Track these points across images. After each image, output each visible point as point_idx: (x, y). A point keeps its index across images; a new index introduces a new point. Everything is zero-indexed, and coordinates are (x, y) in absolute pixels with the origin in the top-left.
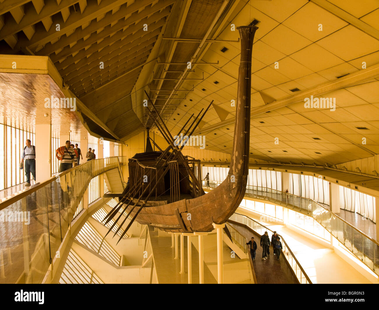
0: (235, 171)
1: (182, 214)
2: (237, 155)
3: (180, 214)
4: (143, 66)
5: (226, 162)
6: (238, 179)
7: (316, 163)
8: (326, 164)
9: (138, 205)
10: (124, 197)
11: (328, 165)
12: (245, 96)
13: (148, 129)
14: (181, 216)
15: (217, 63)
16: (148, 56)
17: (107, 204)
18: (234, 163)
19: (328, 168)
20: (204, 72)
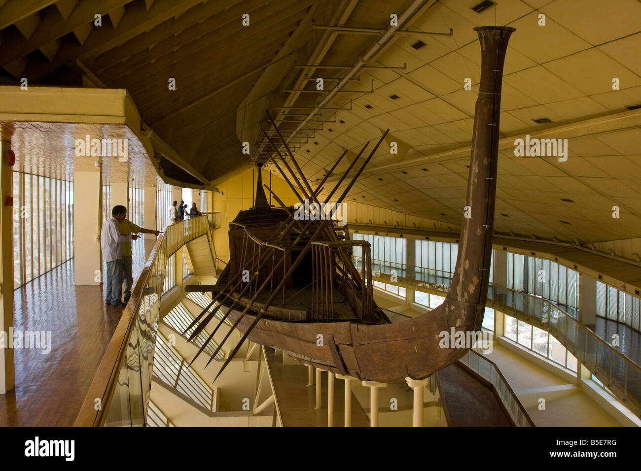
0: (463, 296)
1: (340, 347)
2: (467, 267)
3: (337, 346)
4: (266, 67)
5: (396, 227)
6: (468, 312)
7: (558, 237)
8: (576, 241)
9: (250, 312)
10: (221, 292)
11: (579, 242)
12: (488, 158)
13: (260, 165)
14: (338, 350)
15: (403, 68)
16: (277, 52)
17: (187, 296)
18: (461, 281)
19: (579, 247)
20: (374, 79)
